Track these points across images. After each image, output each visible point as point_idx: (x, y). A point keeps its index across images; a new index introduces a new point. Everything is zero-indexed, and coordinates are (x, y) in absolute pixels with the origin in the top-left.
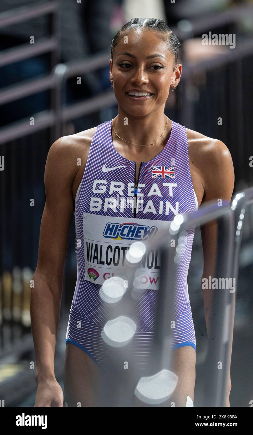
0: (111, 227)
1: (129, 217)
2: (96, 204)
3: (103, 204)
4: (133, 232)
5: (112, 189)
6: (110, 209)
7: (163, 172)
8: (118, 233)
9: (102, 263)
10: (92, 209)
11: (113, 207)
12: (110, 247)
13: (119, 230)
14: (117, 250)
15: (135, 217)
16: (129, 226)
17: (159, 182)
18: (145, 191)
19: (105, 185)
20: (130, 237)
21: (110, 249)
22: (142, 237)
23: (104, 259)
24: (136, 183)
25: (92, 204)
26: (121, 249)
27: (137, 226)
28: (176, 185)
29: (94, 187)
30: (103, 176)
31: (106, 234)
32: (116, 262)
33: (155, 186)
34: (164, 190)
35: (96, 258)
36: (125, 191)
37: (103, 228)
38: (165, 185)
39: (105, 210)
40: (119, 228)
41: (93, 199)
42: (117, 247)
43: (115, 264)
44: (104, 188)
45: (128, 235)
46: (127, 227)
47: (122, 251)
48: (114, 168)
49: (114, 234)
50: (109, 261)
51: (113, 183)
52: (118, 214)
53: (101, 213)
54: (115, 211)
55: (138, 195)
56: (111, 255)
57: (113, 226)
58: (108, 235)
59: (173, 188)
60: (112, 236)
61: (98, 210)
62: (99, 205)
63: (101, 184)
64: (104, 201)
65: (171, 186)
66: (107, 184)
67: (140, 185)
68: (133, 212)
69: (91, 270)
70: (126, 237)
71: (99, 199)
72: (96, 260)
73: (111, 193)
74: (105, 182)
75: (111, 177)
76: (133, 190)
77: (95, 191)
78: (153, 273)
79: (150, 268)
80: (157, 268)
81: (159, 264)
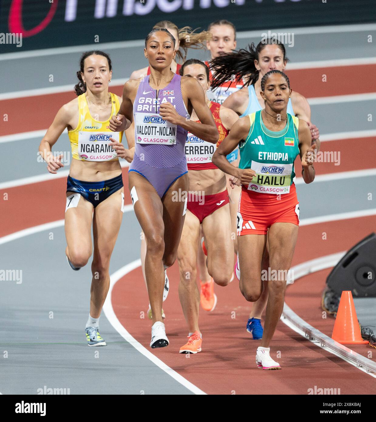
0: (146, 118)
1: (154, 113)
2: (140, 108)
3: (143, 108)
4: (156, 119)
5: (147, 101)
6: (146, 109)
7: (169, 93)
8: (150, 120)
9: (143, 134)
10: (138, 110)
11: (147, 109)
12: (146, 127)
13: (150, 119)
14: (149, 128)
15: (156, 113)
16: (154, 117)
17: (166, 97)
18: (160, 101)
19: (144, 99)
20: (155, 122)
21: (146, 128)
22: (160, 122)
23: (144, 132)
24: (157, 98)
25: (138, 108)
26: (151, 127)
27: (158, 117)
28: (174, 98)
29: (140, 100)
30: (144, 96)
31: (144, 121)
32: (149, 133)
33: (165, 99)
34: (169, 100)
35: (140, 132)
36: (152, 102)
37: (143, 118)
38: (169, 98)
39: (143, 110)
40: (150, 118)
41: (139, 106)
42: (149, 127)
43: (149, 134)
44: (143, 101)
45: (154, 121)
46: (153, 118)
47: (151, 128)
48: (148, 93)
49: (148, 121)
50: (146, 133)
51: (147, 99)
52: (149, 112)
53: (142, 111)
54: (148, 110)
55: (158, 103)
56: (147, 130)
57: (148, 117)
58: (145, 121)
59: (173, 99)
60: (147, 122)
61: (140, 110)
62: (141, 108)
63: (142, 99)
64: (143, 106)
65: (172, 98)
66: (145, 99)
67: (158, 99)
68: (155, 111)
69: (139, 138)
70: (153, 122)
71: (141, 106)
72: (140, 133)
73: (146, 103)
74: (144, 98)
75: (146, 96)
76: (155, 101)
77: (140, 102)
78: (166, 137)
79: (164, 135)
80: (167, 135)
81: (168, 133)
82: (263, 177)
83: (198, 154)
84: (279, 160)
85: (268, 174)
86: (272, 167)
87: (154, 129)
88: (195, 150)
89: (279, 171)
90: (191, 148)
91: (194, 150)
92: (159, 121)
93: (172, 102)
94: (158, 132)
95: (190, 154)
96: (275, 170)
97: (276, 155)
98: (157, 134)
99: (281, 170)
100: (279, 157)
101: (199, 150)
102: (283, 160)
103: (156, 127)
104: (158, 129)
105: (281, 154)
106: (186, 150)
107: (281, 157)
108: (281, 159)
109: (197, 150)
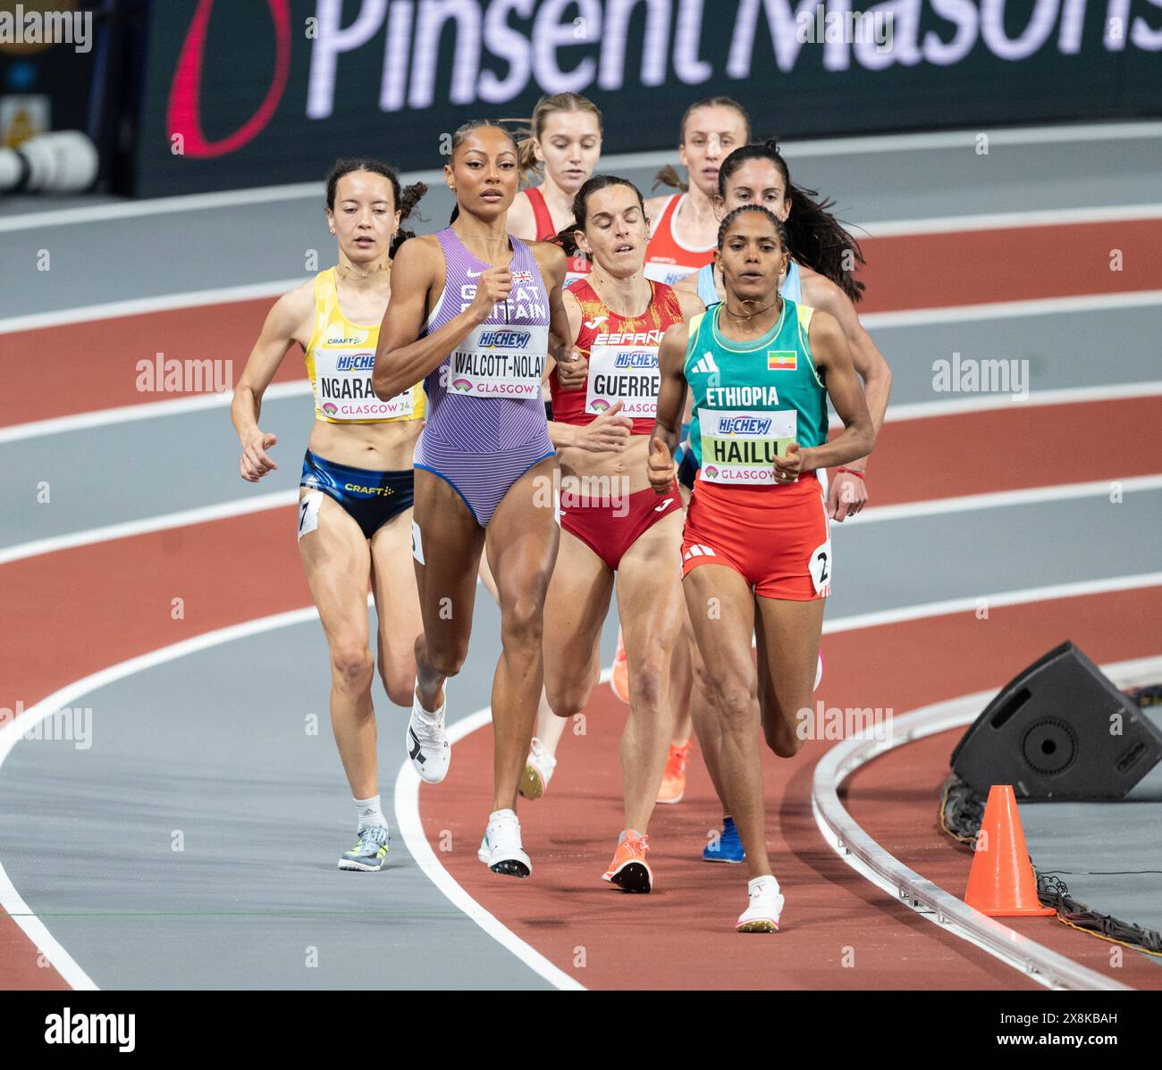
0: (485, 336)
4: (506, 339)
7: (523, 277)
8: (492, 342)
9: (476, 374)
12: (484, 356)
13: (493, 338)
14: (491, 359)
15: (508, 324)
16: (503, 333)
19: (474, 290)
20: (503, 344)
21: (484, 359)
26: (495, 358)
27: (511, 333)
29: (463, 292)
32: (491, 372)
33: (520, 291)
34: (530, 293)
38: (529, 288)
40: (493, 336)
42: (491, 356)
43: (490, 375)
45: (501, 343)
46: (501, 334)
47: (496, 360)
49: (488, 343)
50: (483, 372)
55: (508, 301)
56: (485, 365)
57: (488, 334)
58: (483, 344)
59: (536, 291)
60: (486, 345)
63: (470, 289)
65: (534, 289)
70: (499, 345)
74: (474, 287)
77: (464, 297)
78: (528, 381)
79: (524, 376)
80: (531, 375)
81: (533, 372)
82: (723, 443)
83: (647, 395)
84: (755, 404)
85: (733, 437)
86: (742, 419)
87: (502, 361)
88: (642, 387)
89: (759, 427)
90: (634, 382)
91: (639, 386)
92: (513, 343)
93: (537, 297)
94: (511, 368)
95: (630, 395)
96: (748, 426)
97: (746, 392)
98: (510, 373)
99: (764, 426)
100: (755, 398)
101: (650, 386)
102: (765, 404)
103: (505, 358)
104: (510, 362)
105: (759, 389)
106: (622, 386)
107: (759, 397)
108: (760, 401)
109: (646, 386)
